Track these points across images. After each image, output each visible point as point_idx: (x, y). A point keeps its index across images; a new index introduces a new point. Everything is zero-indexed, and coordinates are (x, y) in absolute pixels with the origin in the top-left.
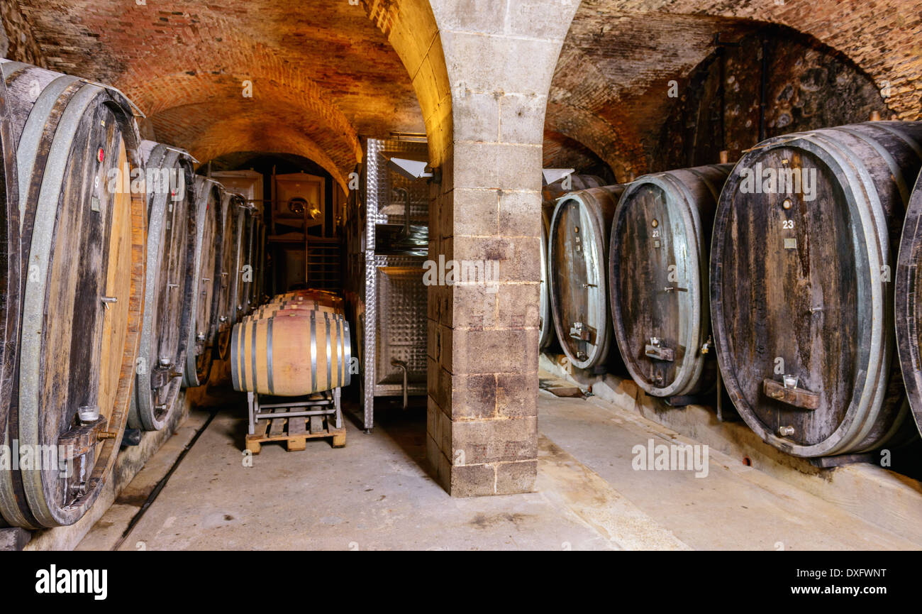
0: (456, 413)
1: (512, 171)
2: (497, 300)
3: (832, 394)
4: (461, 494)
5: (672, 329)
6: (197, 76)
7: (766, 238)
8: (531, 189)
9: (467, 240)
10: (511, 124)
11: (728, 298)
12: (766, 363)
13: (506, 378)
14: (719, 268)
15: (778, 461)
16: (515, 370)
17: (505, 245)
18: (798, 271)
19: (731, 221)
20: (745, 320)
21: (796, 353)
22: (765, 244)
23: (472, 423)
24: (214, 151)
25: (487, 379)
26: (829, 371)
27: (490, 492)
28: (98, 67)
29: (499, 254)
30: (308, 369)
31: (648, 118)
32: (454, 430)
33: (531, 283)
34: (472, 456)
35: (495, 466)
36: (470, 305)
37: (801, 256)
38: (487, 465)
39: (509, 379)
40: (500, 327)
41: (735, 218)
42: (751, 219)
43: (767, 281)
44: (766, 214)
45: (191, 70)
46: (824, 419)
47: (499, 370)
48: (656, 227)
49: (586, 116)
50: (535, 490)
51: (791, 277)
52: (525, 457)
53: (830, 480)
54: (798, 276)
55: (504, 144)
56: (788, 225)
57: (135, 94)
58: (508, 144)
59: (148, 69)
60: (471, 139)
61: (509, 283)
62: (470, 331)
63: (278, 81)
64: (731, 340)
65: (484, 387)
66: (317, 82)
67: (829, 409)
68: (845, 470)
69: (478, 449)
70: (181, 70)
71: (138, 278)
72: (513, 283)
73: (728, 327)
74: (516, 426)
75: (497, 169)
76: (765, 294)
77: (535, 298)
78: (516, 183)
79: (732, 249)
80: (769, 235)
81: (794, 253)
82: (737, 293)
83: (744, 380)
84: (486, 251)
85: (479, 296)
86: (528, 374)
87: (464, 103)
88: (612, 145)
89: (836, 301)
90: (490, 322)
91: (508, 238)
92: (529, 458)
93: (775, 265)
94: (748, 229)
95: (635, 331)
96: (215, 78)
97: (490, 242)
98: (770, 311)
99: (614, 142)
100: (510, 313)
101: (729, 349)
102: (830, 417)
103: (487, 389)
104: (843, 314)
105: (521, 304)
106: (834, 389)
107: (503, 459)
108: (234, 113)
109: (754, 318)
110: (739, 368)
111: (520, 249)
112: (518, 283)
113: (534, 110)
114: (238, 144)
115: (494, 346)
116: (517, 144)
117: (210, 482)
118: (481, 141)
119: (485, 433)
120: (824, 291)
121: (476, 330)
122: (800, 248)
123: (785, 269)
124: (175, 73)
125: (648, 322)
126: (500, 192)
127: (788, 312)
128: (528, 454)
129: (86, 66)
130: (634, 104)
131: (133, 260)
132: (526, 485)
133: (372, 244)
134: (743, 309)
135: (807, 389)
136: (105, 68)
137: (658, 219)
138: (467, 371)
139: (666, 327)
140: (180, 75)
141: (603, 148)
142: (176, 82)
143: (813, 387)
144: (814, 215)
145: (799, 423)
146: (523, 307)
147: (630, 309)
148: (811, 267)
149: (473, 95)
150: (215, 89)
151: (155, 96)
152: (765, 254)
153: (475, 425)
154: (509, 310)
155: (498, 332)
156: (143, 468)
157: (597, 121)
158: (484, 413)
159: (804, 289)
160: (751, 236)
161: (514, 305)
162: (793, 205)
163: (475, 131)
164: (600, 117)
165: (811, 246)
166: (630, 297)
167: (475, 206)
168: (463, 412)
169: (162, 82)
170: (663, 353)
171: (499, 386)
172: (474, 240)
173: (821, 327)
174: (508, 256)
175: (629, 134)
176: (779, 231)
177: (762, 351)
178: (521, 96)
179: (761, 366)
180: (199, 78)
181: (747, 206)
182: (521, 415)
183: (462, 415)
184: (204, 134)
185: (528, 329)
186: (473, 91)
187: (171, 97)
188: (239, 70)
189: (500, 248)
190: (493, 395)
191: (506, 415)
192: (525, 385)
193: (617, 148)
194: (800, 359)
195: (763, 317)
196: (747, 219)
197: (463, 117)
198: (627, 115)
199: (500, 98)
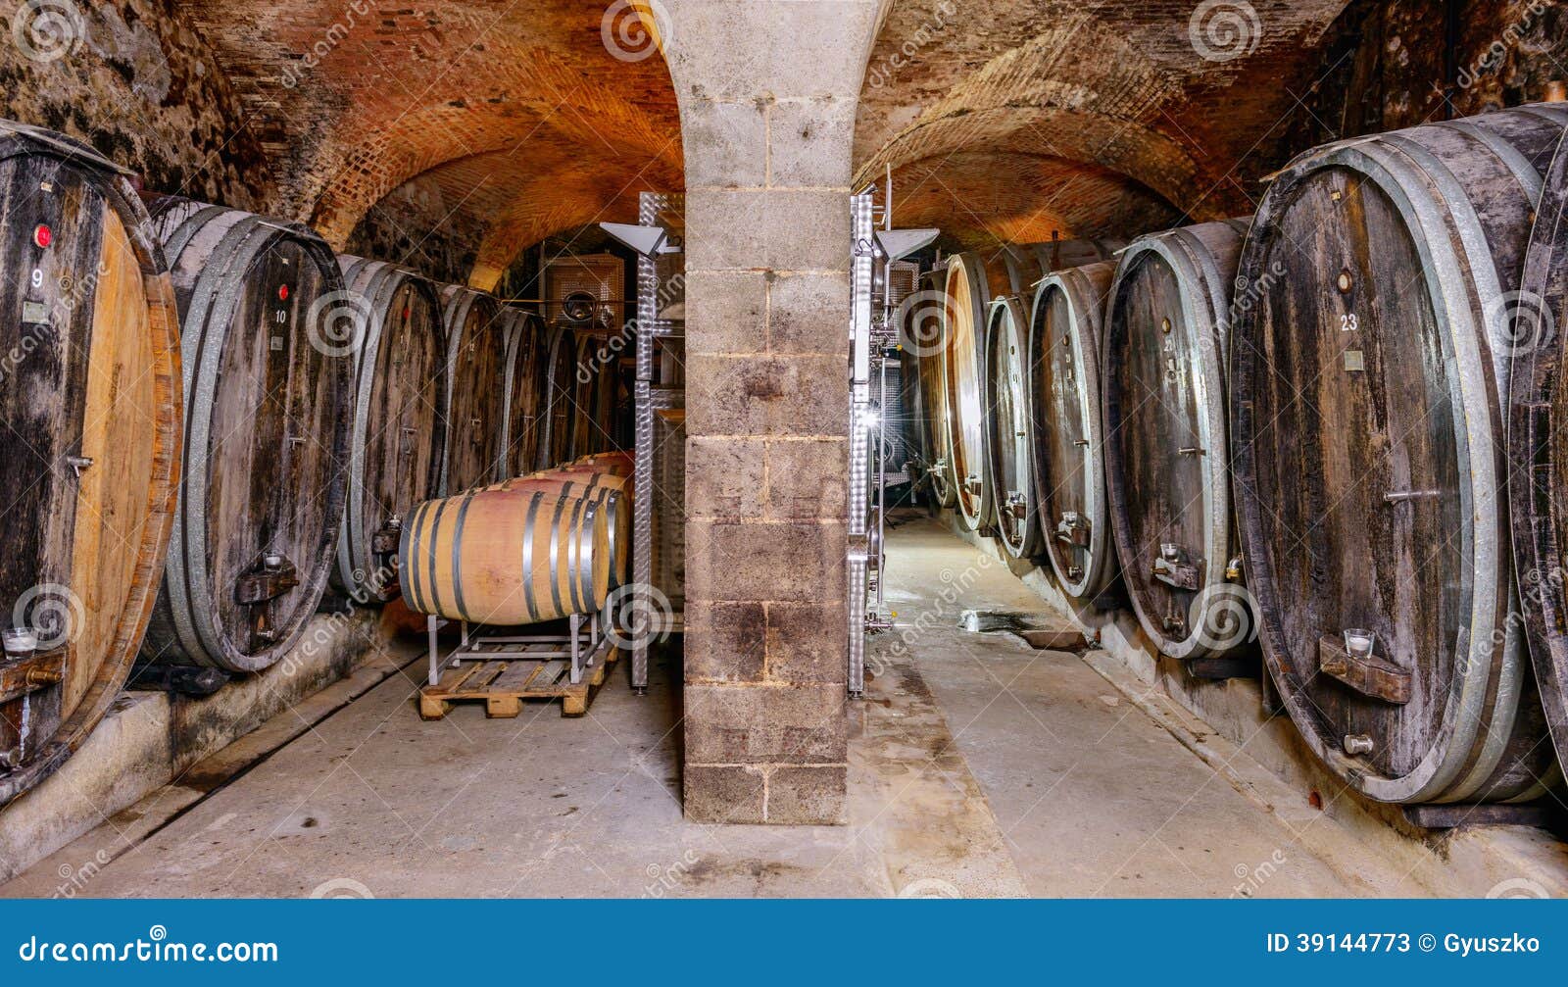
0: (691, 670)
1: (791, 237)
2: (767, 468)
3: (1429, 674)
4: (700, 815)
5: (1196, 528)
6: (468, 108)
7: (1317, 351)
8: (831, 267)
9: (708, 360)
10: (790, 154)
11: (1263, 469)
12: (1327, 602)
13: (784, 610)
14: (1247, 411)
15: (1362, 806)
16: (801, 596)
17: (781, 369)
18: (1370, 417)
19: (1262, 317)
20: (1292, 515)
21: (1373, 586)
22: (1317, 362)
23: (722, 689)
24: (544, 226)
25: (749, 611)
26: (1425, 625)
27: (755, 817)
28: (311, 104)
29: (769, 387)
30: (517, 581)
31: (1247, 129)
32: (688, 699)
33: (831, 438)
34: (722, 750)
35: (766, 771)
36: (717, 477)
37: (1373, 389)
38: (749, 768)
39: (790, 614)
40: (773, 518)
41: (1269, 313)
42: (1293, 312)
43: (1322, 437)
44: (1314, 302)
45: (455, 100)
46: (1419, 726)
47: (771, 595)
48: (1169, 331)
49: (1136, 132)
50: (842, 821)
51: (1359, 430)
52: (823, 759)
53: (1445, 856)
54: (1369, 426)
55: (777, 189)
56: (1348, 323)
57: (379, 142)
58: (784, 188)
59: (386, 102)
60: (716, 183)
61: (789, 439)
62: (717, 523)
63: (588, 106)
64: (1271, 553)
65: (743, 626)
66: (639, 104)
67: (1426, 704)
68: (1470, 837)
69: (733, 737)
70: (441, 101)
71: (165, 428)
72: (796, 438)
73: (1266, 527)
74: (804, 699)
75: (764, 234)
76: (1321, 464)
77: (839, 467)
78: (800, 259)
79: (1267, 373)
80: (1322, 345)
81: (1361, 380)
82: (1279, 460)
83: (1294, 634)
84: (745, 381)
85: (733, 461)
86: (826, 605)
87: (702, 121)
88: (1191, 182)
89: (1430, 480)
90: (754, 508)
91: (786, 357)
92: (830, 761)
93: (1333, 404)
94: (1289, 333)
95: (1146, 529)
96: (498, 109)
97: (752, 366)
98: (1330, 497)
99: (1193, 176)
100: (791, 494)
101: (1268, 573)
102: (1428, 722)
103: (750, 630)
104: (1442, 507)
105: (812, 477)
106: (1433, 663)
107: (780, 758)
108: (558, 163)
109: (1306, 510)
110: (1287, 612)
111: (809, 376)
112: (806, 439)
113: (832, 125)
114: (581, 213)
115: (760, 552)
116: (801, 189)
117: (332, 761)
118: (734, 186)
119: (745, 710)
120: (1411, 459)
121: (727, 524)
122: (1370, 370)
123: (1349, 411)
124: (433, 104)
125: (1165, 514)
126: (770, 276)
127: (1358, 500)
128: (828, 753)
129: (294, 104)
130: (1217, 104)
131: (158, 399)
132: (824, 809)
133: (647, 370)
134: (1287, 493)
135: (1392, 661)
136: (321, 105)
137: (1171, 318)
138: (713, 595)
139: (1188, 525)
140: (443, 108)
141: (1178, 189)
142: (439, 121)
143: (1401, 657)
144: (1387, 303)
145: (1380, 730)
146: (816, 482)
147: (1137, 487)
148: (1389, 408)
149: (717, 106)
150: (508, 126)
151: (415, 143)
152: (1317, 383)
153: (726, 693)
154: (789, 488)
155: (769, 527)
156: (257, 729)
157: (1155, 139)
158: (743, 672)
159: (1378, 454)
160: (1295, 347)
161: (798, 478)
162: (1354, 284)
163: (723, 168)
164: (1161, 132)
165: (1386, 366)
166: (1137, 466)
167: (726, 301)
168: (703, 668)
169: (418, 122)
170: (1177, 574)
171: (771, 624)
172: (722, 361)
173: (1409, 534)
174: (785, 389)
175: (1216, 158)
176: (1336, 334)
177: (1320, 578)
178: (805, 101)
179: (1320, 607)
180: (473, 111)
181: (1285, 288)
182: (814, 680)
183: (702, 674)
184: (518, 199)
185: (825, 522)
186: (717, 99)
187: (441, 144)
188: (527, 93)
189: (771, 375)
190: (758, 639)
191: (785, 678)
192: (821, 624)
193: (1200, 186)
194: (1379, 599)
195: (1320, 509)
196: (1286, 313)
197: (700, 145)
198: (1206, 126)
199: (768, 108)
